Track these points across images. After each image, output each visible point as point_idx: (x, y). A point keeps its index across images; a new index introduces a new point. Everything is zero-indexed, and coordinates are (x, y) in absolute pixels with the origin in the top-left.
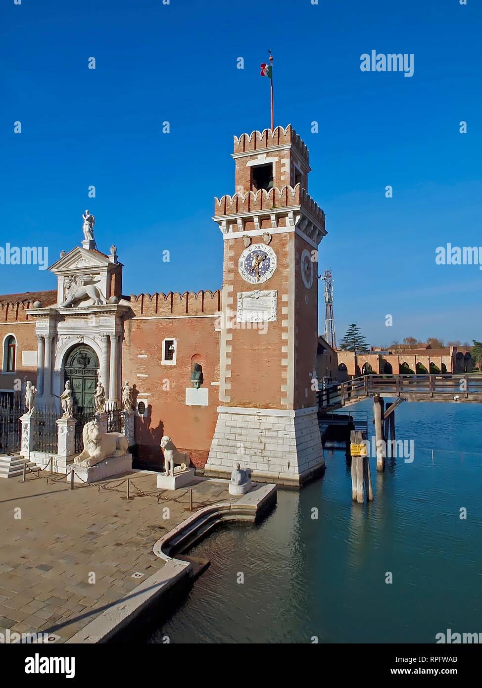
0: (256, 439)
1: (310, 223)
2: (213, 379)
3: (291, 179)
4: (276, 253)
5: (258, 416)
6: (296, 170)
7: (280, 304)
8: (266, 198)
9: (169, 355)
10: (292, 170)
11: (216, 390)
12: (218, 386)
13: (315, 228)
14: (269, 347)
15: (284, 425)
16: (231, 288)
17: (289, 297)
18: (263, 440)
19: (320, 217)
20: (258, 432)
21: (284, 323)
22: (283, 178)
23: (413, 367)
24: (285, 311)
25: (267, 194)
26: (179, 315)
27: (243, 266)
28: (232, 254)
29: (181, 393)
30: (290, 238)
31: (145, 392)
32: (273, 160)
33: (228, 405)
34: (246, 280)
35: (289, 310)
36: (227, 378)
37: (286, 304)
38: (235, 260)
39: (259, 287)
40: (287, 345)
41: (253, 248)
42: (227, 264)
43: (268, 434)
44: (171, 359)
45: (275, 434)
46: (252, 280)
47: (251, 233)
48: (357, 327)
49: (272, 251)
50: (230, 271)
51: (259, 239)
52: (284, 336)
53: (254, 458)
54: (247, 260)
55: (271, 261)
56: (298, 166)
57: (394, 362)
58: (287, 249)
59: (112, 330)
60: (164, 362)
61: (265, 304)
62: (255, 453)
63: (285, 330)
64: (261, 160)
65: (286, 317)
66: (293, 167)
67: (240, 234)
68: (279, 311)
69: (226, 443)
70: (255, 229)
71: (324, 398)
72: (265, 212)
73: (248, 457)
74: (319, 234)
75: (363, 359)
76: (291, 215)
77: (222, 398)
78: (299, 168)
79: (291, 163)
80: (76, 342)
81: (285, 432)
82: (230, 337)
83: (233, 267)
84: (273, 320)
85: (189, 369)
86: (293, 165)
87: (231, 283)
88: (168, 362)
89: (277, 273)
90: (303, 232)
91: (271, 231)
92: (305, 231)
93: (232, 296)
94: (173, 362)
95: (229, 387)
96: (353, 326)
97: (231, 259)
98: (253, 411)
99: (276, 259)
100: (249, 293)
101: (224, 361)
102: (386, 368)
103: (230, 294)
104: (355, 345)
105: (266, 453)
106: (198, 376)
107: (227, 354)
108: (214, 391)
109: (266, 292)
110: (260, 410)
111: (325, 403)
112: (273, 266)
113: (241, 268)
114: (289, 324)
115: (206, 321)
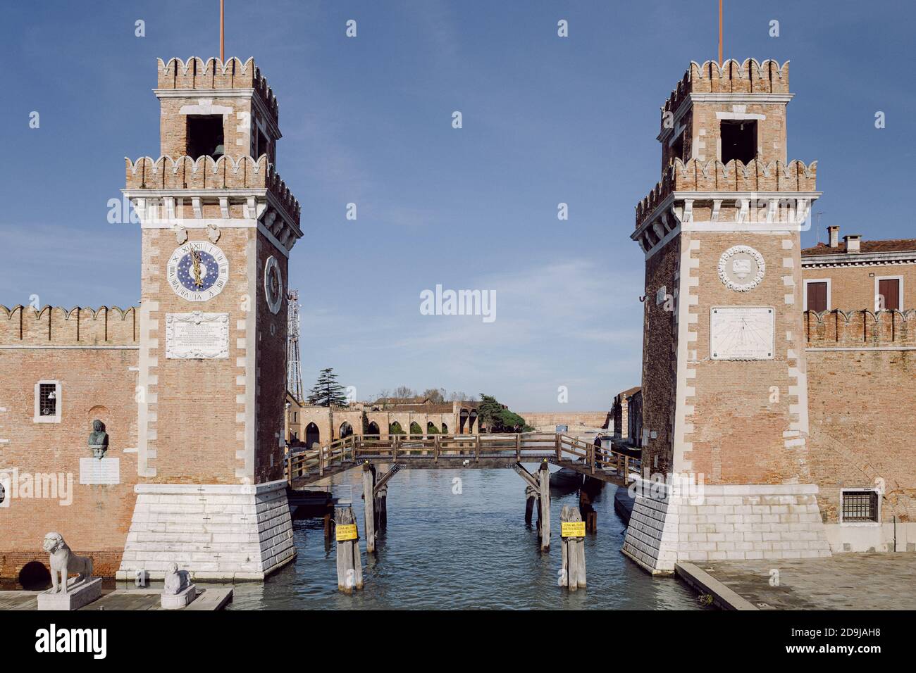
0: (199, 528)
1: (278, 218)
2: (127, 444)
3: (253, 146)
4: (228, 257)
5: (201, 494)
6: (259, 131)
7: (233, 332)
8: (212, 171)
9: (47, 408)
10: (253, 132)
11: (131, 459)
12: (136, 454)
13: (286, 225)
14: (217, 396)
15: (241, 506)
16: (155, 306)
17: (248, 325)
18: (209, 528)
19: (293, 212)
20: (200, 519)
21: (240, 362)
22: (239, 142)
23: (406, 428)
24: (240, 343)
25: (212, 165)
26: (65, 343)
27: (176, 274)
28: (156, 252)
29: (72, 465)
30: (251, 237)
32: (224, 110)
33: (153, 480)
34: (180, 294)
35: (248, 343)
36: (150, 442)
37: (242, 334)
38: (161, 262)
39: (199, 307)
40: (244, 393)
41: (191, 246)
42: (148, 269)
43: (214, 519)
44: (51, 412)
45: (226, 519)
46: (191, 296)
47: (187, 223)
48: (333, 372)
49: (222, 254)
50: (152, 279)
51: (202, 234)
52: (240, 381)
53: (196, 557)
54: (180, 265)
55: (220, 269)
56: (263, 128)
57: (382, 420)
58: (245, 253)
60: (38, 419)
61: (211, 333)
62: (198, 548)
63: (241, 371)
64: (205, 107)
65: (241, 353)
66: (255, 127)
67: (169, 222)
68: (232, 344)
69: (151, 536)
70: (194, 218)
72: (209, 192)
73: (187, 555)
74: (291, 236)
75: (342, 417)
76: (250, 202)
77: (141, 471)
78: (263, 131)
79: (253, 121)
81: (243, 516)
82: (154, 380)
83: (157, 273)
84: (223, 357)
85: (87, 428)
86: (255, 124)
87: (155, 298)
88: (47, 419)
89: (229, 287)
90: (269, 230)
91: (219, 223)
92: (271, 228)
93: (156, 318)
94: (56, 419)
95: (154, 454)
96: (328, 371)
97: (154, 260)
98: (194, 488)
99: (227, 267)
100: (186, 315)
101: (145, 418)
102: (371, 429)
103: (153, 315)
104: (329, 398)
105: (214, 547)
106: (101, 439)
107: (150, 405)
108: (128, 463)
109: (212, 315)
110: (204, 487)
111: (296, 476)
112: (223, 276)
113: (171, 275)
114: (247, 362)
115: (113, 355)
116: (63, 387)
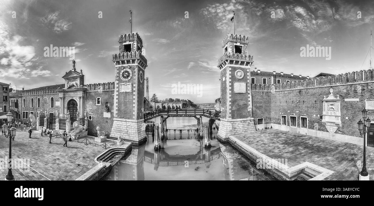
0: (125, 129)
1: (142, 63)
2: (112, 110)
3: (137, 49)
4: (132, 71)
6: (139, 46)
7: (133, 87)
8: (129, 55)
9: (98, 102)
10: (137, 46)
12: (113, 112)
13: (144, 64)
14: (129, 101)
15: (134, 125)
16: (118, 82)
17: (136, 85)
18: (128, 129)
19: (146, 61)
20: (126, 126)
22: (134, 49)
23: (171, 107)
24: (134, 89)
25: (129, 53)
28: (118, 71)
29: (102, 113)
30: (136, 67)
31: (91, 113)
32: (131, 43)
33: (116, 118)
34: (122, 79)
35: (136, 89)
36: (116, 110)
37: (135, 87)
38: (119, 73)
39: (126, 82)
40: (135, 100)
41: (125, 70)
43: (129, 127)
45: (131, 127)
46: (124, 80)
47: (124, 65)
48: (156, 95)
51: (127, 67)
52: (134, 97)
54: (123, 74)
56: (139, 45)
57: (166, 105)
58: (135, 70)
59: (81, 95)
60: (97, 104)
61: (128, 87)
62: (125, 133)
63: (134, 95)
64: (127, 43)
67: (120, 66)
68: (132, 89)
69: (116, 129)
71: (146, 116)
72: (129, 59)
73: (123, 134)
74: (145, 66)
75: (157, 104)
76: (137, 60)
77: (115, 115)
79: (137, 44)
80: (71, 99)
81: (134, 127)
82: (117, 97)
83: (118, 75)
84: (131, 92)
87: (118, 80)
88: (98, 105)
89: (132, 78)
91: (130, 65)
92: (141, 65)
94: (100, 104)
95: (117, 112)
96: (154, 94)
98: (124, 120)
99: (132, 73)
100: (123, 84)
101: (115, 105)
102: (164, 107)
103: (117, 84)
104: (155, 100)
105: (128, 133)
106: (107, 109)
107: (116, 102)
108: (112, 114)
109: (129, 83)
110: (127, 120)
111: (146, 118)
112: (131, 75)
113: (121, 76)
114: (135, 93)
115: (110, 92)
116: (101, 98)
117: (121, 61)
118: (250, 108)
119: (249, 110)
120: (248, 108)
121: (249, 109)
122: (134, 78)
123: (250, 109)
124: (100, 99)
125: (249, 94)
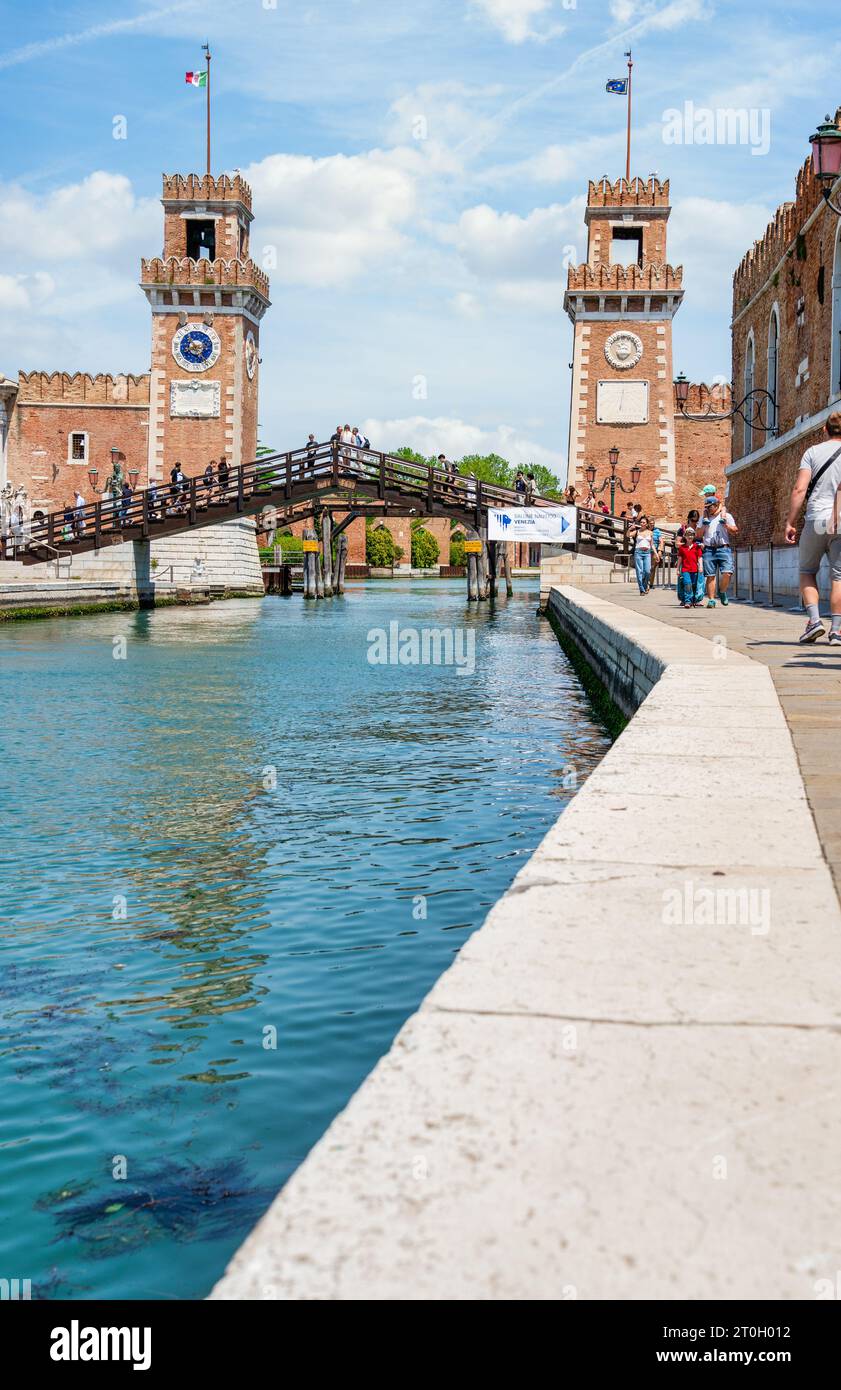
1: (257, 300)
4: (220, 336)
7: (226, 397)
9: (78, 453)
14: (211, 446)
16: (162, 374)
17: (235, 390)
21: (229, 419)
24: (229, 405)
25: (210, 265)
26: (92, 402)
27: (179, 349)
28: (163, 331)
30: (237, 320)
31: (45, 498)
32: (215, 217)
34: (182, 365)
37: (231, 397)
38: (167, 339)
39: (198, 375)
41: (190, 327)
42: (156, 344)
44: (82, 456)
46: (191, 367)
47: (189, 309)
49: (214, 333)
50: (160, 353)
52: (229, 434)
54: (182, 342)
55: (214, 345)
58: (232, 334)
60: (72, 461)
61: (206, 397)
63: (230, 426)
64: (201, 215)
65: (231, 412)
67: (174, 308)
68: (223, 405)
70: (194, 306)
76: (239, 294)
82: (161, 432)
83: (164, 348)
84: (216, 415)
87: (162, 367)
88: (77, 462)
89: (220, 361)
91: (214, 309)
92: (251, 310)
93: (164, 384)
94: (85, 461)
97: (161, 338)
99: (218, 344)
100: (186, 382)
103: (161, 381)
107: (158, 452)
109: (206, 382)
112: (216, 351)
113: (176, 351)
114: (234, 420)
115: (129, 412)
116: (90, 437)
117: (179, 291)
118: (666, 483)
119: (659, 491)
120: (657, 483)
121: (660, 486)
122: (231, 361)
123: (664, 486)
124: (87, 437)
125: (663, 425)
